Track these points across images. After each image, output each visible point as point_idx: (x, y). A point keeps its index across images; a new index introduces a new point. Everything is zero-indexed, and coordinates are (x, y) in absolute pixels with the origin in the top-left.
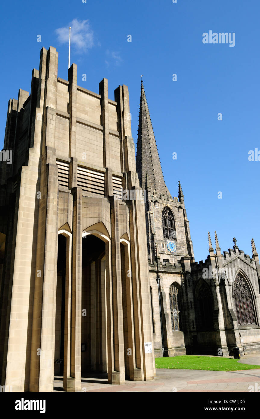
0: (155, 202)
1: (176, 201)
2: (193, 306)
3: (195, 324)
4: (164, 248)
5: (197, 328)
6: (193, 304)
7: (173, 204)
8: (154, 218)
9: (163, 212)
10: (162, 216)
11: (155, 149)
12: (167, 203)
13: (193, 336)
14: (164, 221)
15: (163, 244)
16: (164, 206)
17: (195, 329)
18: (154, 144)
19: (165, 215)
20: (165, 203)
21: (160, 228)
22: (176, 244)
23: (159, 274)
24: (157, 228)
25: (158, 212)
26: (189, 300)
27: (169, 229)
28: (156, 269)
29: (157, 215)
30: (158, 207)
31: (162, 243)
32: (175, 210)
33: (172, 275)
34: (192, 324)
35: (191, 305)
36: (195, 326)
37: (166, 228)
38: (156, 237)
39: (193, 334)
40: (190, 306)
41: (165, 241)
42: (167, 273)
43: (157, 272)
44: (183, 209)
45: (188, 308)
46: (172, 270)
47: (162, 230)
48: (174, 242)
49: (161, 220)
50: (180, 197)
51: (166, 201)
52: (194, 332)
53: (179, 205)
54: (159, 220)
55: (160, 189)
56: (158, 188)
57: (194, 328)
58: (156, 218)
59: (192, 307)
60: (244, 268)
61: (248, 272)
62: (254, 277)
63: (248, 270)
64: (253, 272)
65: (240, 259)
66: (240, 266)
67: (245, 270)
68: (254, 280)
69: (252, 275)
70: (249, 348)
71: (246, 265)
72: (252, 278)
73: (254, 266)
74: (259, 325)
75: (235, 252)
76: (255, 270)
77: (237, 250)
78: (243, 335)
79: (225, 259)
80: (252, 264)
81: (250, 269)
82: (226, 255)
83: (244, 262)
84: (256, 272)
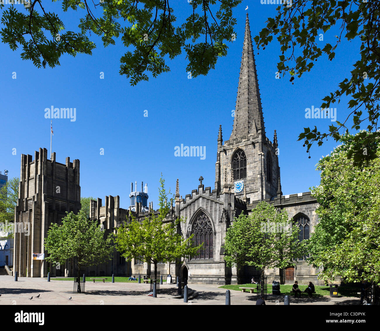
60: (207, 205)
61: (211, 209)
62: (218, 213)
63: (211, 207)
64: (218, 207)
65: (204, 198)
66: (201, 205)
67: (207, 207)
68: (218, 216)
69: (216, 211)
70: (195, 279)
71: (210, 201)
72: (215, 214)
73: (221, 199)
74: (214, 260)
75: (198, 192)
76: (222, 204)
77: (201, 189)
78: (191, 268)
79: (185, 202)
80: (218, 199)
81: (214, 204)
82: (187, 198)
83: (207, 199)
84: (223, 206)
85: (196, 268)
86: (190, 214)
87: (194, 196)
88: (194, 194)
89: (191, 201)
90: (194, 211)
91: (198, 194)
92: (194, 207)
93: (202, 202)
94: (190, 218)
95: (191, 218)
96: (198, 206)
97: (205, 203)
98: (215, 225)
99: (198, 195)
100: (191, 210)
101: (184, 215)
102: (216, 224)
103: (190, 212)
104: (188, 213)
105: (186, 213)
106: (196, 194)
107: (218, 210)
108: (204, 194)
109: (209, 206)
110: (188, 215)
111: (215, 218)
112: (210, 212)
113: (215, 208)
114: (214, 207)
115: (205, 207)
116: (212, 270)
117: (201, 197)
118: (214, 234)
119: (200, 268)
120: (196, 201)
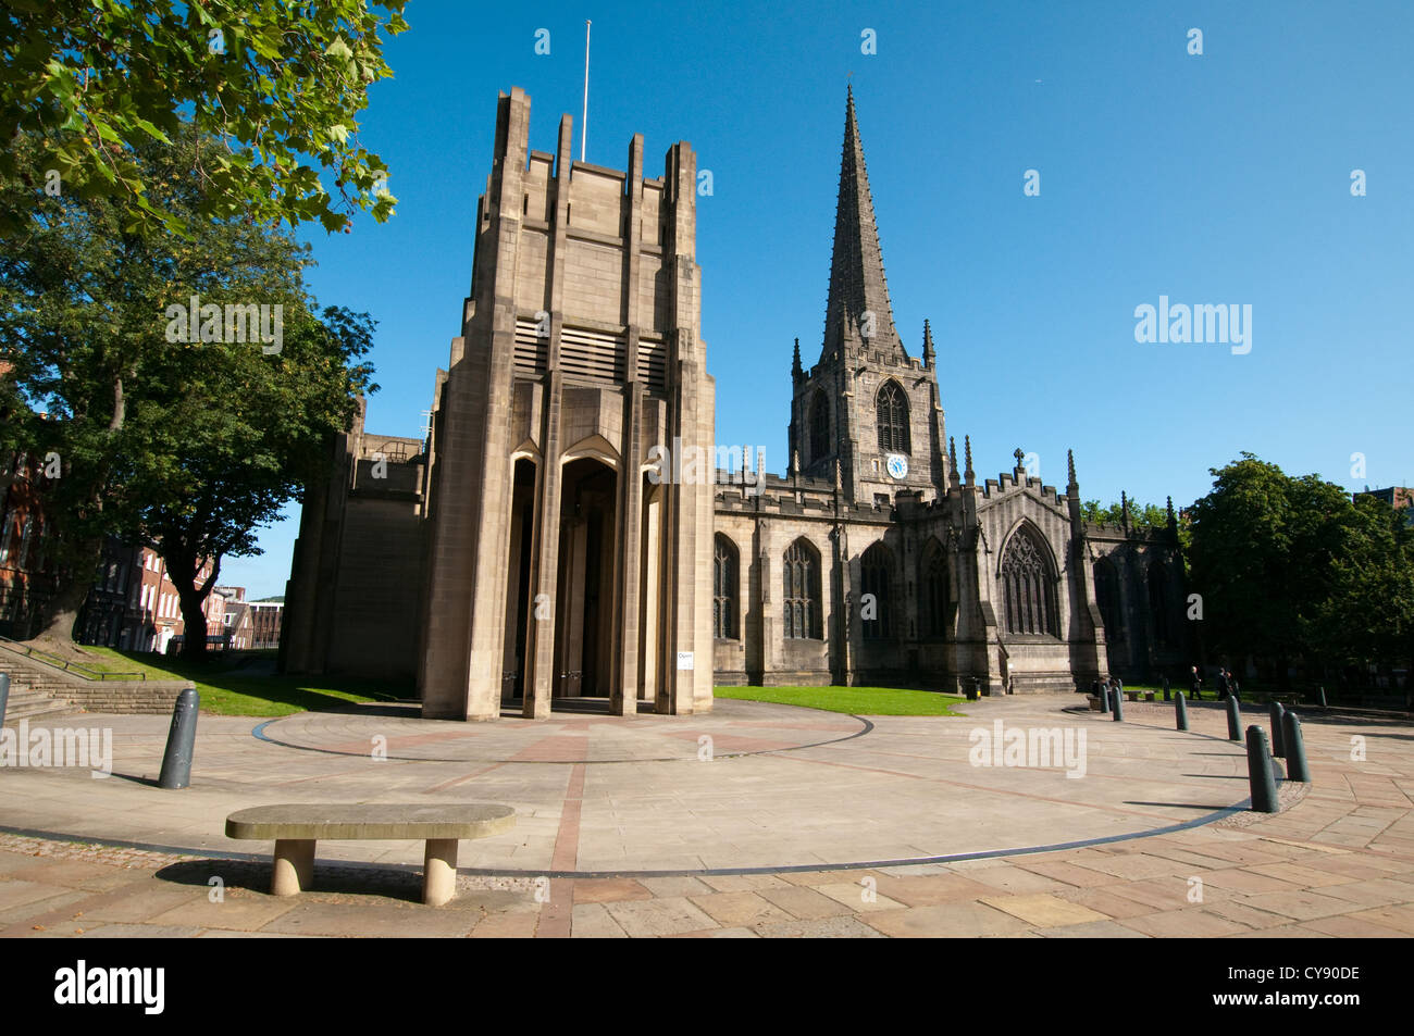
0: (861, 371)
1: (917, 366)
2: (914, 592)
3: (915, 627)
4: (878, 470)
5: (919, 636)
6: (914, 588)
7: (905, 374)
8: (856, 407)
9: (882, 393)
10: (879, 401)
12: (892, 372)
13: (910, 652)
14: (883, 414)
15: (876, 462)
16: (883, 378)
17: (916, 638)
19: (885, 398)
20: (887, 371)
21: (871, 428)
22: (909, 461)
23: (840, 525)
24: (864, 427)
25: (868, 392)
26: (907, 580)
27: (894, 428)
28: (832, 515)
29: (865, 398)
30: (869, 381)
31: (873, 459)
32: (908, 388)
33: (871, 528)
34: (909, 628)
35: (911, 590)
36: (915, 632)
37: (886, 428)
38: (858, 447)
39: (910, 647)
40: (908, 592)
41: (882, 456)
42: (859, 523)
43: (834, 522)
44: (932, 384)
45: (904, 596)
46: (871, 518)
47: (875, 431)
48: (903, 457)
49: (875, 410)
50: (926, 355)
51: (888, 368)
52: (912, 642)
54: (870, 410)
55: (880, 340)
56: (874, 340)
57: (912, 635)
58: (863, 406)
59: (911, 594)
60: (1037, 514)
61: (1047, 525)
62: (1061, 535)
63: (1047, 520)
64: (1060, 526)
65: (1029, 497)
66: (1025, 512)
67: (1038, 519)
68: (1061, 543)
69: (1057, 531)
70: (1026, 682)
71: (1043, 509)
72: (1057, 538)
73: (1065, 511)
74: (1060, 639)
75: (1015, 481)
76: (1068, 521)
77: (1021, 477)
78: (1014, 656)
79: (987, 494)
80: (1059, 508)
81: (1052, 517)
82: (991, 487)
83: (1037, 502)
84: (1069, 524)
85: (1025, 656)
86: (1002, 527)
87: (1008, 487)
88: (1008, 482)
89: (1001, 495)
90: (1011, 522)
91: (1017, 485)
92: (1011, 512)
93: (1026, 505)
94: (1002, 532)
95: (1004, 536)
96: (1019, 512)
97: (1033, 510)
98: (1058, 560)
99: (1016, 488)
100: (1002, 516)
101: (989, 524)
102: (1060, 558)
103: (1002, 522)
104: (998, 522)
105: (992, 521)
106: (1012, 485)
107: (1061, 531)
108: (1029, 490)
109: (1043, 517)
110: (998, 525)
111: (1057, 545)
112: (1047, 530)
113: (1056, 526)
114: (1052, 523)
115: (1033, 518)
116: (1060, 659)
117: (1025, 494)
118: (1052, 580)
119: (1034, 655)
120: (1014, 500)
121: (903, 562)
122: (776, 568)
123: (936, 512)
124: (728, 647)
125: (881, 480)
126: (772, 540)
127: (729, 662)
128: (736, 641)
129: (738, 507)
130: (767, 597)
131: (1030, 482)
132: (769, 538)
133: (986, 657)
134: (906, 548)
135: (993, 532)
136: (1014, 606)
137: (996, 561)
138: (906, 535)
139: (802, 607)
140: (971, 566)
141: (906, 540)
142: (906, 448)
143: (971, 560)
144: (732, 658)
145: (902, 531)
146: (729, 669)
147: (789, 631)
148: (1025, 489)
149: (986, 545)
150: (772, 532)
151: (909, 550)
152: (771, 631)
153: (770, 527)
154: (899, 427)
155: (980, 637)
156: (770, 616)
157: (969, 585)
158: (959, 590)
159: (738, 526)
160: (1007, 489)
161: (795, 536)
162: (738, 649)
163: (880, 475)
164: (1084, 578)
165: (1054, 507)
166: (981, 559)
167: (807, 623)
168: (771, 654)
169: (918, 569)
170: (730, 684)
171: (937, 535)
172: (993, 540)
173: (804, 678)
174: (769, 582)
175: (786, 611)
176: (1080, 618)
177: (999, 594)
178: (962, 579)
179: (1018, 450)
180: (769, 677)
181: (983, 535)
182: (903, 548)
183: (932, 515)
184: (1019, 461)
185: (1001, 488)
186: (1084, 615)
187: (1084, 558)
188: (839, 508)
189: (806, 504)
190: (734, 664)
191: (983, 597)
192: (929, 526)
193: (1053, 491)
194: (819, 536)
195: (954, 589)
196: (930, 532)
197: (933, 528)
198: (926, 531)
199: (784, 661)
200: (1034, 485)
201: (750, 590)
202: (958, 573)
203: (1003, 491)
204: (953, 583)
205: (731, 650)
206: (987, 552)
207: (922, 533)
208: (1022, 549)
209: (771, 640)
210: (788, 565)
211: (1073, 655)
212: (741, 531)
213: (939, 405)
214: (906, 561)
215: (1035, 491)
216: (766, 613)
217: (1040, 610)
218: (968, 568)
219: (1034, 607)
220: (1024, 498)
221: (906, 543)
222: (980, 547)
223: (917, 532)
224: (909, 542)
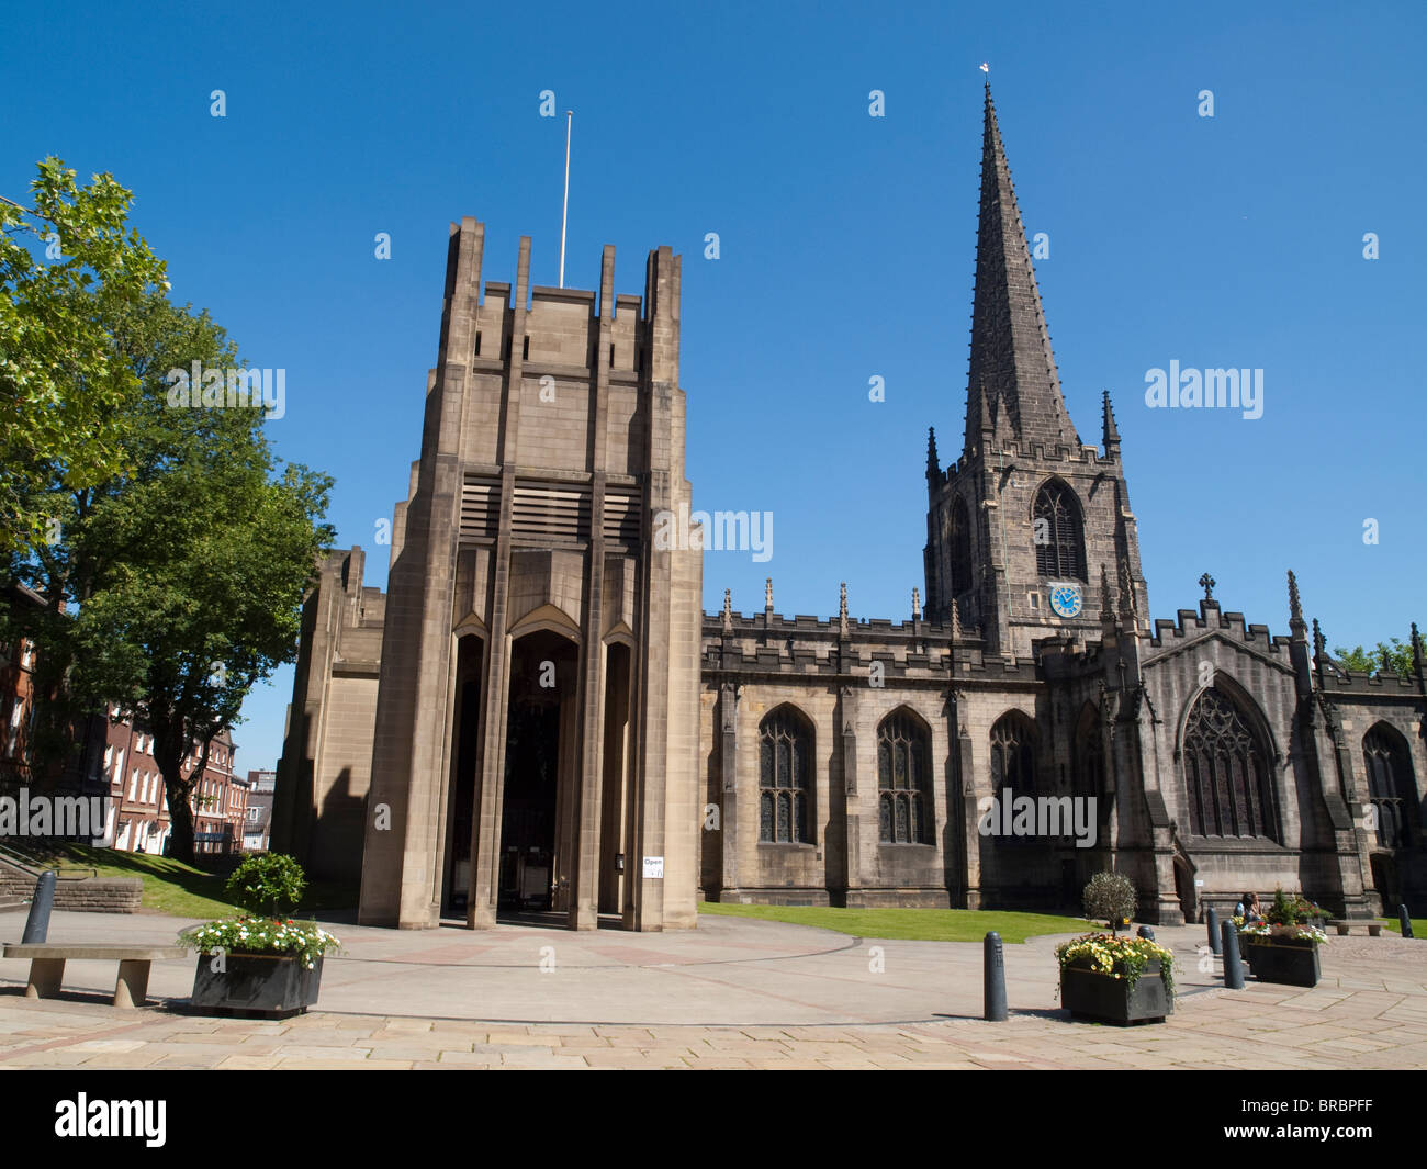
0: (1007, 471)
1: (1090, 456)
4: (1037, 606)
6: (1067, 773)
7: (1077, 470)
8: (1002, 521)
9: (1041, 499)
10: (1037, 510)
11: (1026, 300)
12: (1055, 468)
15: (1034, 597)
16: (1041, 479)
18: (1021, 283)
19: (1047, 505)
20: (1046, 468)
21: (1026, 548)
22: (1082, 591)
23: (956, 691)
24: (1015, 547)
25: (1020, 499)
26: (1058, 762)
27: (1062, 547)
28: (946, 676)
29: (1015, 508)
30: (1019, 483)
31: (1030, 592)
32: (1082, 489)
33: (1003, 692)
37: (1049, 547)
38: (1004, 576)
40: (1058, 779)
41: (1044, 587)
42: (986, 685)
43: (948, 686)
44: (1116, 481)
45: (1056, 784)
46: (1004, 678)
47: (1032, 553)
48: (1076, 585)
49: (1030, 523)
50: (1107, 442)
51: (1049, 463)
53: (1099, 469)
54: (1024, 523)
55: (1038, 425)
56: (1029, 424)
58: (1013, 518)
59: (1063, 782)
60: (1238, 666)
61: (1255, 680)
62: (1279, 696)
63: (1255, 674)
64: (1278, 681)
65: (1225, 642)
66: (1218, 663)
67: (1240, 673)
68: (1279, 708)
69: (1271, 689)
71: (1248, 658)
72: (1272, 699)
73: (1285, 658)
74: (1282, 843)
75: (1202, 622)
76: (1289, 673)
77: (1212, 614)
78: (1206, 869)
79: (1157, 643)
80: (1274, 655)
81: (1263, 669)
82: (1163, 631)
83: (1239, 650)
84: (1292, 679)
85: (1220, 870)
86: (1183, 686)
87: (1192, 628)
88: (1190, 623)
89: (1181, 641)
90: (1195, 678)
91: (1205, 626)
92: (1195, 665)
93: (1220, 654)
94: (1182, 691)
95: (1185, 698)
97: (1233, 660)
98: (1275, 731)
99: (1204, 629)
100: (1182, 670)
101: (1159, 684)
102: (1277, 727)
103: (1181, 678)
104: (1174, 678)
105: (1166, 678)
106: (1198, 625)
107: (1279, 689)
108: (1225, 632)
109: (1248, 669)
110: (1175, 685)
111: (1274, 709)
112: (1255, 688)
113: (1269, 681)
114: (1263, 677)
115: (1232, 671)
117: (1217, 637)
118: (1266, 759)
119: (1240, 868)
120: (1200, 648)
121: (1051, 737)
122: (867, 748)
123: (1090, 667)
124: (801, 854)
125: (1043, 621)
126: (862, 710)
127: (802, 874)
128: (812, 846)
129: (812, 670)
130: (853, 788)
131: (1226, 620)
132: (857, 710)
133: (1155, 869)
134: (1056, 717)
135: (1168, 694)
136: (1206, 798)
137: (1173, 735)
138: (1055, 700)
139: (907, 802)
140: (1133, 743)
141: (1055, 706)
142: (1080, 573)
143: (1133, 733)
144: (806, 869)
145: (1050, 695)
146: (801, 882)
147: (888, 832)
148: (1218, 630)
149: (1153, 712)
150: (860, 701)
151: (1060, 721)
152: (858, 833)
153: (857, 694)
154: (1069, 544)
155: (1146, 842)
156: (855, 813)
157: (1131, 769)
158: (1116, 776)
159: (813, 696)
160: (1188, 632)
161: (893, 706)
162: (814, 857)
163: (1041, 613)
164: (1316, 756)
165: (1265, 655)
166: (1145, 732)
167: (913, 822)
168: (858, 865)
169: (1073, 747)
170: (803, 903)
171: (1092, 698)
172: (1168, 704)
173: (908, 897)
174: (855, 768)
175: (882, 807)
176: (1314, 815)
177: (1179, 780)
178: (1121, 761)
179: (1205, 576)
180: (854, 895)
181: (1147, 698)
182: (1051, 717)
183: (1086, 671)
184: (1208, 591)
185: (1180, 632)
186: (1319, 810)
187: (1314, 728)
188: (956, 666)
189: (910, 663)
190: (808, 877)
191: (1150, 784)
192: (1084, 687)
193: (1264, 631)
194: (929, 706)
195: (1110, 775)
196: (1085, 694)
197: (1088, 689)
198: (1080, 692)
199: (880, 874)
200: (1233, 625)
201: (831, 779)
202: (1114, 752)
203: (1182, 636)
204: (1109, 766)
205: (805, 859)
206: (1154, 722)
207: (1076, 696)
208: (1217, 717)
209: (858, 845)
210: (885, 748)
211: (1305, 870)
212: (816, 701)
213: (1128, 510)
214: (1057, 736)
215: (1235, 633)
216: (852, 809)
217: (1248, 802)
218: (1129, 746)
219: (1240, 800)
220: (1216, 644)
221: (1055, 710)
222: (1144, 715)
223: (1070, 694)
224: (1059, 708)
